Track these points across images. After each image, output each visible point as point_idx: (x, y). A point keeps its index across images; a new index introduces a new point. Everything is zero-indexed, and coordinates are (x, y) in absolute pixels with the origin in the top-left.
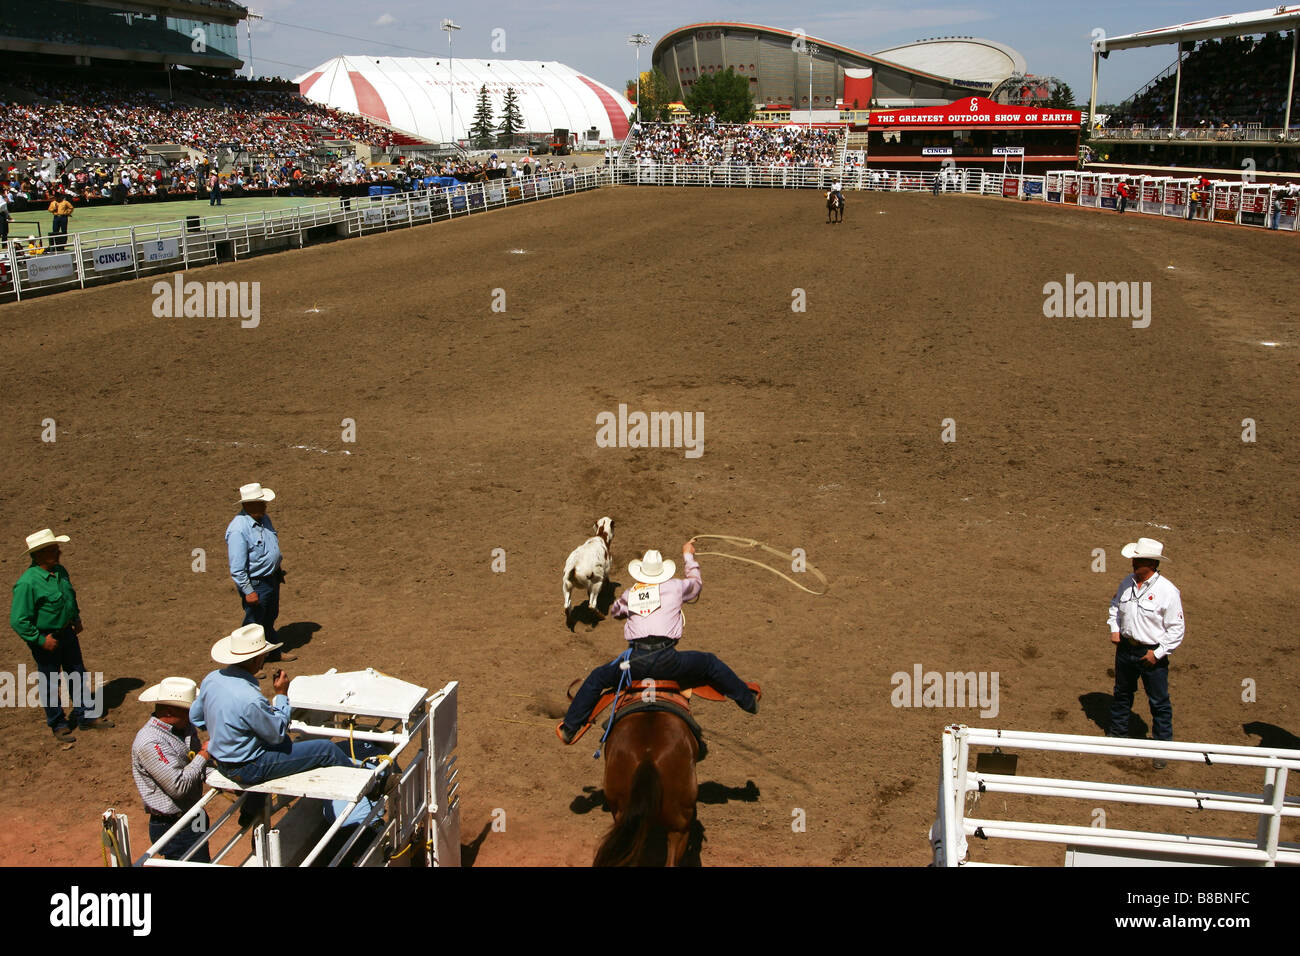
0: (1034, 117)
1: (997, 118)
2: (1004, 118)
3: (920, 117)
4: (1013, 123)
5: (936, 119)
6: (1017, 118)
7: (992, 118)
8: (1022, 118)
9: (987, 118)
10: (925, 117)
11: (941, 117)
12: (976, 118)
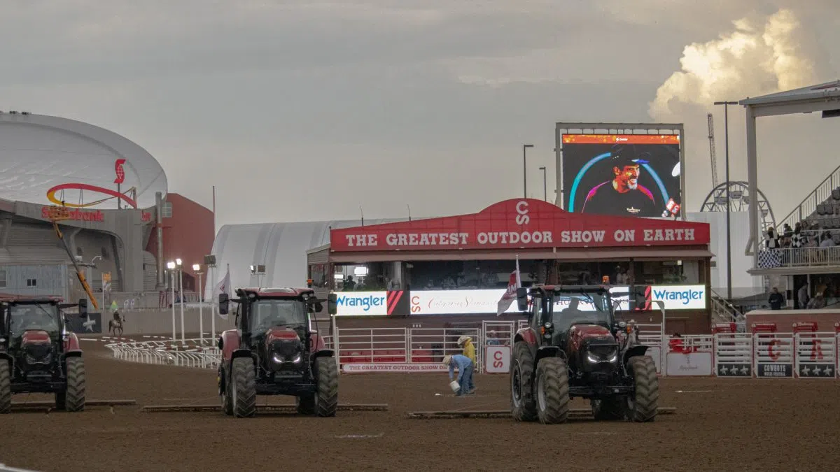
0: (630, 235)
1: (565, 237)
2: (577, 237)
3: (424, 236)
4: (594, 247)
5: (454, 239)
6: (599, 236)
7: (557, 237)
8: (609, 236)
9: (547, 237)
10: (433, 235)
11: (464, 235)
12: (527, 238)
